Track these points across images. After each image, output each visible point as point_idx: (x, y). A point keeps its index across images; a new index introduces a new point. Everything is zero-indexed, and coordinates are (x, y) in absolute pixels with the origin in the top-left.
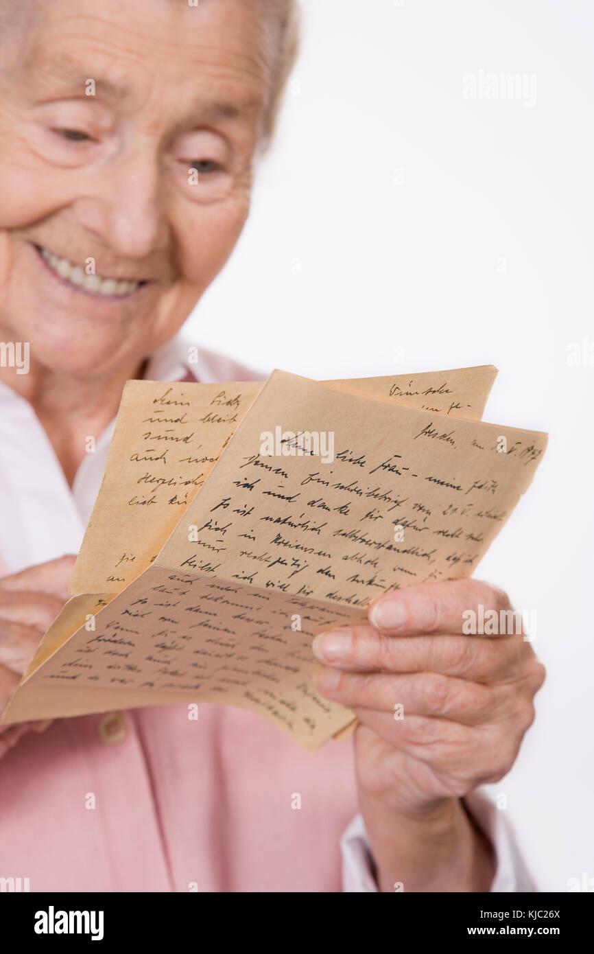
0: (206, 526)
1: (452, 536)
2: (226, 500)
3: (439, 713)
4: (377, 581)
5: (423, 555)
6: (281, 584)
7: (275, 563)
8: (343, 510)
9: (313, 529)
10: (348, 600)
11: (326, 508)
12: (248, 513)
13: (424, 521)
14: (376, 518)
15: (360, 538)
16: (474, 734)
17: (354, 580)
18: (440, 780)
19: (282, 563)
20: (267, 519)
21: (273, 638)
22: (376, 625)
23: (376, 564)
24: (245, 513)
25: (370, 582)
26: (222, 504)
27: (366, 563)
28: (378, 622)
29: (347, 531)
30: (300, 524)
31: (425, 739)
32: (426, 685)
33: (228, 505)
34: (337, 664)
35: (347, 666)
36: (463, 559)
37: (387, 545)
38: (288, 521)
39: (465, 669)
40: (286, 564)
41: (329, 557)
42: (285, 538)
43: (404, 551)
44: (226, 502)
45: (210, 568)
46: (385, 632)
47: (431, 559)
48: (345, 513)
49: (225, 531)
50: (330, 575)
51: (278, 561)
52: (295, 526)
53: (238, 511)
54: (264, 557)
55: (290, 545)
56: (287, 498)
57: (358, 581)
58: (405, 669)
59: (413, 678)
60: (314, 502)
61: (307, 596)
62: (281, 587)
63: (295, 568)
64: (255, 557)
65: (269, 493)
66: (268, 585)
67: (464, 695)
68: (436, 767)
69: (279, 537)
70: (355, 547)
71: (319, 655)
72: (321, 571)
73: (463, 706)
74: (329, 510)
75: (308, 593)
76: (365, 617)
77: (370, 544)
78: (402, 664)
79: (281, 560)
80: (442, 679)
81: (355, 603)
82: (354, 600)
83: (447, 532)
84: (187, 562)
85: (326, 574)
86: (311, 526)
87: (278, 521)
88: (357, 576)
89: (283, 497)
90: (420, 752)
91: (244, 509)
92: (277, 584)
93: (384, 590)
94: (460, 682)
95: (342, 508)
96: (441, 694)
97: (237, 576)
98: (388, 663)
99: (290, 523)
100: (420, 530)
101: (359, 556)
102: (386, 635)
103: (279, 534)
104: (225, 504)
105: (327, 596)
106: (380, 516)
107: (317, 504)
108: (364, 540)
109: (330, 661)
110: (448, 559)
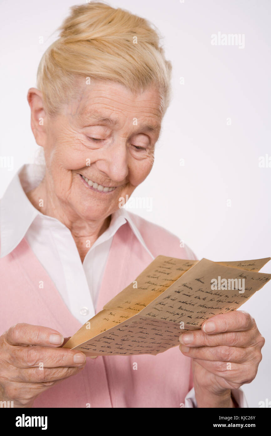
3: (227, 360)
4: (203, 317)
14: (213, 301)
15: (205, 307)
16: (241, 366)
18: (228, 383)
20: (180, 302)
21: (159, 335)
22: (205, 331)
24: (174, 300)
28: (205, 330)
29: (202, 305)
30: (189, 303)
31: (223, 370)
32: (222, 350)
34: (189, 345)
35: (192, 346)
36: (231, 309)
38: (186, 302)
39: (235, 344)
40: (179, 315)
41: (193, 312)
42: (182, 308)
46: (208, 334)
52: (187, 304)
56: (189, 296)
58: (214, 345)
59: (216, 348)
63: (181, 316)
64: (170, 313)
65: (184, 294)
67: (236, 353)
68: (227, 379)
69: (181, 307)
70: (202, 309)
71: (182, 343)
72: (189, 317)
73: (236, 357)
76: (200, 329)
77: (207, 308)
78: (213, 344)
80: (227, 348)
86: (192, 304)
87: (183, 302)
90: (221, 374)
94: (234, 348)
95: (204, 298)
96: (227, 353)
97: (162, 318)
98: (208, 344)
101: (202, 312)
102: (209, 335)
109: (186, 344)
110: (226, 309)
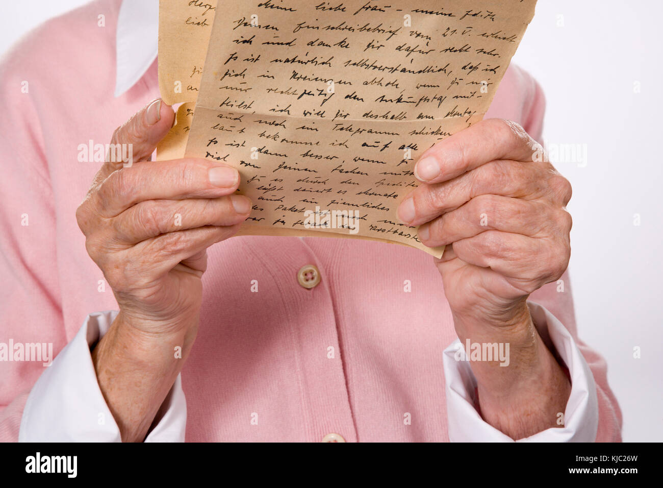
0: (226, 74)
1: (460, 51)
2: (233, 55)
4: (404, 98)
5: (439, 71)
6: (317, 111)
7: (302, 95)
8: (343, 44)
9: (323, 63)
10: (385, 117)
11: (327, 45)
12: (257, 60)
13: (427, 45)
14: (379, 47)
15: (372, 66)
17: (382, 100)
19: (308, 94)
20: (276, 61)
23: (397, 85)
24: (255, 60)
25: (399, 100)
26: (231, 58)
27: (386, 85)
29: (356, 61)
30: (309, 61)
33: (237, 57)
37: (400, 69)
38: (296, 60)
40: (313, 95)
41: (350, 84)
42: (301, 73)
43: (420, 72)
44: (235, 56)
45: (246, 105)
47: (448, 72)
48: (346, 47)
49: (244, 75)
50: (358, 99)
51: (305, 93)
52: (306, 63)
53: (248, 60)
54: (290, 91)
55: (309, 79)
56: (287, 44)
57: (386, 101)
60: (313, 43)
61: (346, 119)
62: (318, 114)
63: (322, 97)
64: (282, 92)
65: (268, 43)
66: (305, 114)
69: (295, 73)
70: (370, 74)
72: (349, 96)
74: (329, 46)
75: (345, 116)
77: (384, 69)
79: (307, 92)
81: (392, 118)
82: (390, 116)
83: (453, 48)
84: (224, 103)
85: (354, 98)
86: (319, 61)
87: (287, 61)
88: (384, 96)
89: (282, 44)
91: (252, 57)
92: (313, 113)
93: (415, 104)
95: (342, 42)
97: (274, 110)
99: (299, 62)
100: (427, 53)
101: (377, 80)
103: (294, 71)
104: (233, 57)
105: (364, 116)
106: (381, 46)
107: (316, 43)
108: (375, 67)
110: (464, 68)
